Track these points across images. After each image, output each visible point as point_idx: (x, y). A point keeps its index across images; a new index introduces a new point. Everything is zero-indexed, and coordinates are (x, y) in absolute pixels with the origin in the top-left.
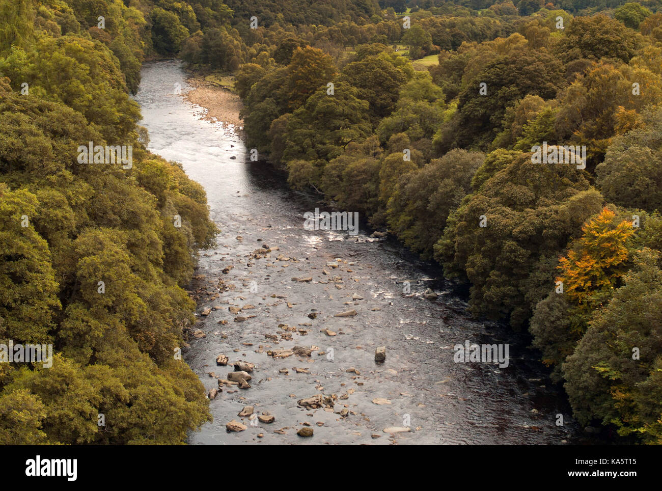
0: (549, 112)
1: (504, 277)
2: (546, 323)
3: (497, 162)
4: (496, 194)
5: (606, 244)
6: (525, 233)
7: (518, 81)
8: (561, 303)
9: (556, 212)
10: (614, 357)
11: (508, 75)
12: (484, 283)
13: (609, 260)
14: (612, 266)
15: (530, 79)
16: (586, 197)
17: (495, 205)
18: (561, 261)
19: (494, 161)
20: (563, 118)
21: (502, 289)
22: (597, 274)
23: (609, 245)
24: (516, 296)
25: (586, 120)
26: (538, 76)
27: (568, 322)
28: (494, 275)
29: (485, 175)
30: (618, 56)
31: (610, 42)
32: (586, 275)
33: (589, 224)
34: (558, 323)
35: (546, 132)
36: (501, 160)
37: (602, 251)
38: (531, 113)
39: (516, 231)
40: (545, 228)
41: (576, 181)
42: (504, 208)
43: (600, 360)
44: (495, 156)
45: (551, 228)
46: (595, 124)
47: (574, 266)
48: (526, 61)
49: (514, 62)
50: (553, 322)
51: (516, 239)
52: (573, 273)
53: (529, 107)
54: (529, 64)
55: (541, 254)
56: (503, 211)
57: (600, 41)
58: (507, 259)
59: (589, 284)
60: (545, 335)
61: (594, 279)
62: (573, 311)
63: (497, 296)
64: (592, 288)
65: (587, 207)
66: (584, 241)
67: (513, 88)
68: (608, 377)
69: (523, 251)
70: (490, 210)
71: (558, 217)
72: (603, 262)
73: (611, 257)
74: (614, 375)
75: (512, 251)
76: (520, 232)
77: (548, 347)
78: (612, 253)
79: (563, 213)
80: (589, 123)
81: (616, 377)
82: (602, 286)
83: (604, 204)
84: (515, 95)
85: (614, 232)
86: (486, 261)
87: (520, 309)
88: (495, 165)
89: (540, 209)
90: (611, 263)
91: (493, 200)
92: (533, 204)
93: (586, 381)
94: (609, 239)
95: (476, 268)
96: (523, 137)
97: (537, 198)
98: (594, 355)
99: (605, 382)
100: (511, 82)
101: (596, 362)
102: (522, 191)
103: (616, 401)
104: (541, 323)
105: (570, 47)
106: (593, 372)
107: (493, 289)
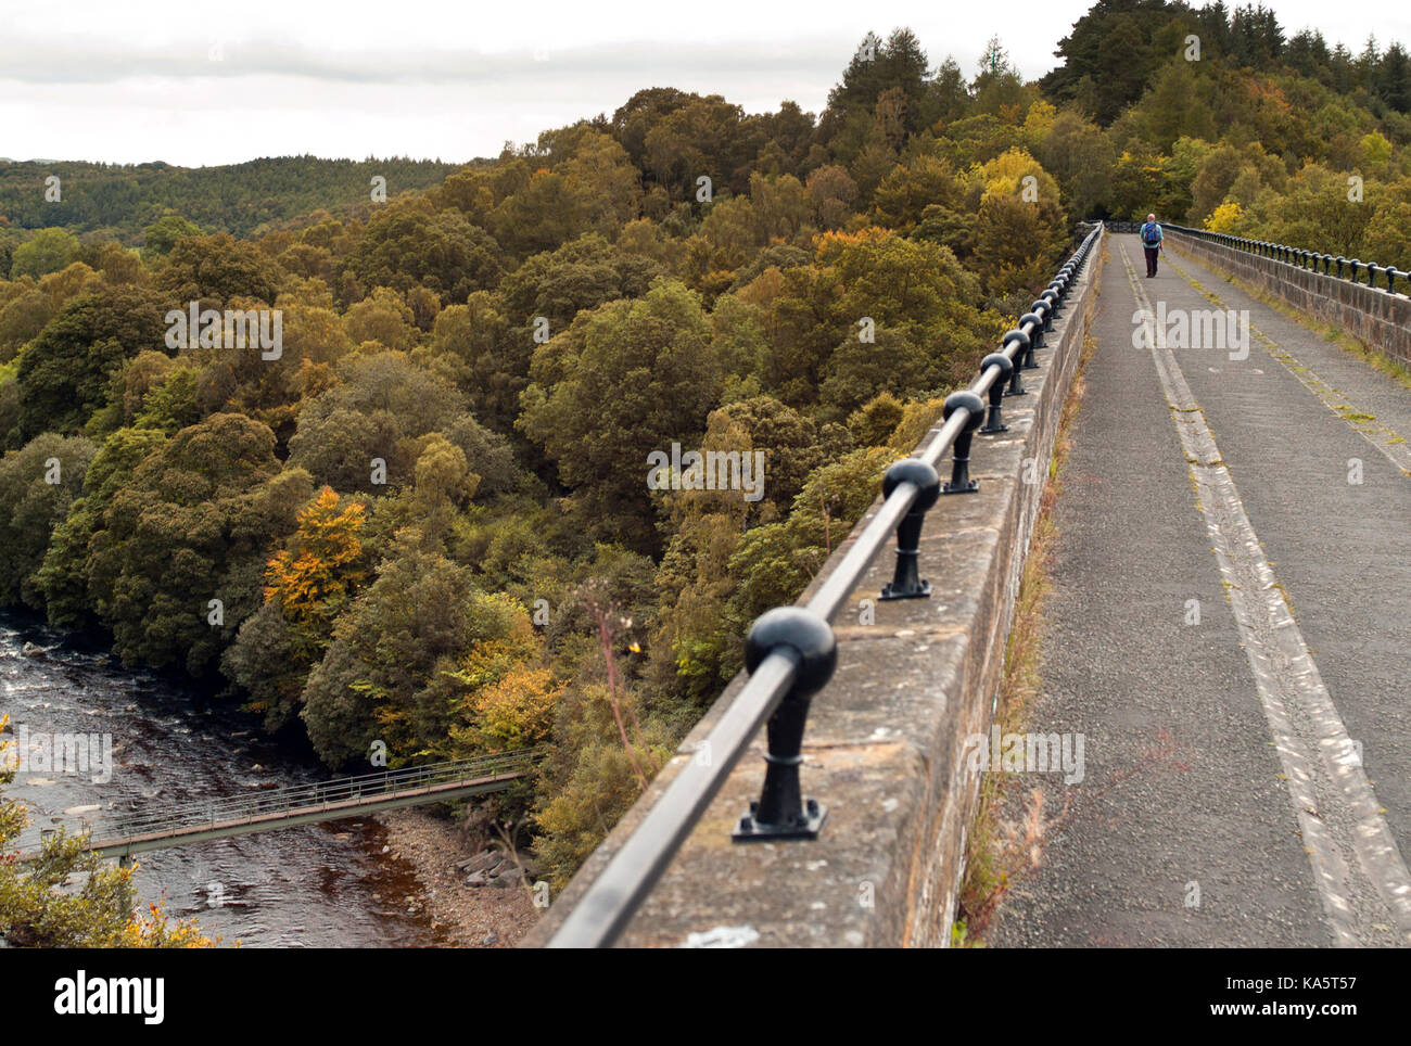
0: (184, 373)
1: (176, 602)
2: (260, 651)
3: (125, 447)
4: (152, 487)
5: (332, 536)
6: (206, 535)
7: (120, 331)
8: (277, 621)
9: (248, 503)
10: (374, 672)
11: (103, 322)
12: (145, 613)
13: (339, 557)
14: (343, 565)
15: (138, 328)
16: (293, 479)
17: (152, 502)
18: (270, 565)
19: (120, 446)
20: (209, 382)
21: (175, 618)
22: (324, 576)
23: (337, 536)
24: (196, 626)
25: (243, 383)
26: (149, 324)
27: (289, 644)
28: (160, 600)
29: (109, 466)
30: (254, 294)
31: (241, 273)
32: (307, 579)
33: (307, 512)
34: (276, 647)
35: (183, 402)
36: (131, 444)
37: (327, 546)
38: (154, 377)
39: (192, 533)
40: (235, 525)
41: (264, 460)
42: (168, 505)
43: (357, 677)
44: (121, 439)
45: (244, 525)
46: (258, 387)
47: (290, 568)
48: (129, 302)
49: (109, 304)
50: (267, 648)
51: (192, 545)
52: (291, 579)
53: (147, 368)
54: (134, 307)
55: (229, 564)
56: (169, 509)
57: (226, 272)
58: (181, 574)
59: (314, 590)
60: (257, 666)
61: (319, 583)
62: (294, 630)
63: (167, 629)
64: (318, 597)
65: (292, 493)
66: (301, 534)
67: (113, 342)
68: (371, 696)
69: (203, 561)
70: (147, 509)
71: (252, 510)
72: (331, 560)
73: (340, 552)
74: (379, 693)
75: (189, 562)
76: (199, 535)
77: (261, 683)
78: (339, 549)
79: (261, 503)
80: (249, 385)
81: (383, 694)
82: (330, 592)
83: (316, 486)
84: (117, 353)
85: (340, 519)
86: (146, 581)
87: (202, 643)
88: (122, 452)
89: (223, 501)
90: (341, 560)
91: (148, 495)
92: (210, 495)
93: (341, 707)
94: (333, 530)
95: (131, 593)
96: (145, 412)
97: (215, 487)
98: (347, 673)
99: (367, 703)
100: (108, 334)
101: (352, 680)
102: (195, 479)
103: (384, 725)
104: (250, 651)
105: (182, 282)
106: (348, 692)
107: (161, 619)
